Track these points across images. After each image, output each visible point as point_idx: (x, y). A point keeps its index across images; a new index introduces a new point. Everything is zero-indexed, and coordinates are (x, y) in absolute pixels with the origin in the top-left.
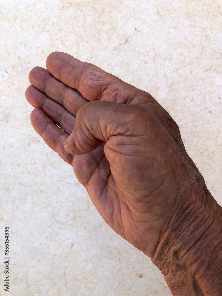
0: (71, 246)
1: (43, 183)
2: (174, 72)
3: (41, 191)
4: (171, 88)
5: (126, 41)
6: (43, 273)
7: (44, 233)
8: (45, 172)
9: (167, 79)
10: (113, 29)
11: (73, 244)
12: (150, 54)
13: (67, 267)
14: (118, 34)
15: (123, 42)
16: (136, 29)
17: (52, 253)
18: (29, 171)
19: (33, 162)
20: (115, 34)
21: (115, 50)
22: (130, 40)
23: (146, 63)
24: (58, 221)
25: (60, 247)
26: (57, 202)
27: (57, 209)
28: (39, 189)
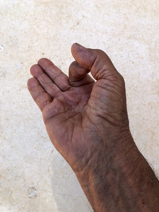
0: (52, 152)
1: (30, 114)
2: (109, 40)
3: (30, 119)
4: (108, 50)
5: (78, 23)
6: (34, 171)
7: (33, 145)
8: (31, 106)
9: (105, 44)
10: (69, 17)
11: (53, 150)
12: (93, 30)
13: (50, 166)
14: (72, 20)
15: (76, 24)
16: (83, 16)
17: (39, 158)
18: (21, 106)
19: (23, 101)
20: (71, 20)
21: (71, 29)
22: (80, 23)
23: (91, 36)
24: (42, 137)
25: (44, 153)
26: (40, 125)
27: (41, 129)
28: (28, 118)
